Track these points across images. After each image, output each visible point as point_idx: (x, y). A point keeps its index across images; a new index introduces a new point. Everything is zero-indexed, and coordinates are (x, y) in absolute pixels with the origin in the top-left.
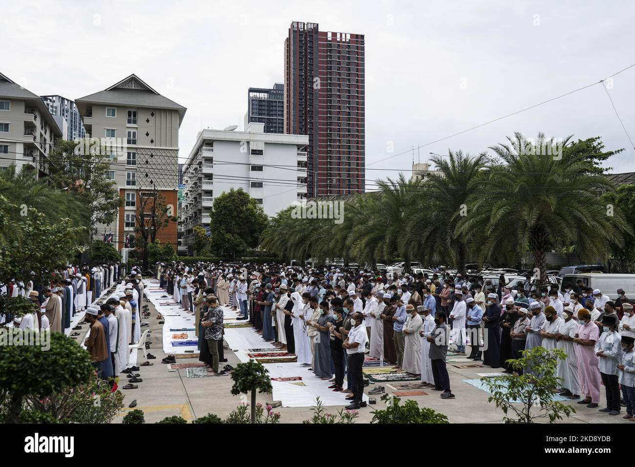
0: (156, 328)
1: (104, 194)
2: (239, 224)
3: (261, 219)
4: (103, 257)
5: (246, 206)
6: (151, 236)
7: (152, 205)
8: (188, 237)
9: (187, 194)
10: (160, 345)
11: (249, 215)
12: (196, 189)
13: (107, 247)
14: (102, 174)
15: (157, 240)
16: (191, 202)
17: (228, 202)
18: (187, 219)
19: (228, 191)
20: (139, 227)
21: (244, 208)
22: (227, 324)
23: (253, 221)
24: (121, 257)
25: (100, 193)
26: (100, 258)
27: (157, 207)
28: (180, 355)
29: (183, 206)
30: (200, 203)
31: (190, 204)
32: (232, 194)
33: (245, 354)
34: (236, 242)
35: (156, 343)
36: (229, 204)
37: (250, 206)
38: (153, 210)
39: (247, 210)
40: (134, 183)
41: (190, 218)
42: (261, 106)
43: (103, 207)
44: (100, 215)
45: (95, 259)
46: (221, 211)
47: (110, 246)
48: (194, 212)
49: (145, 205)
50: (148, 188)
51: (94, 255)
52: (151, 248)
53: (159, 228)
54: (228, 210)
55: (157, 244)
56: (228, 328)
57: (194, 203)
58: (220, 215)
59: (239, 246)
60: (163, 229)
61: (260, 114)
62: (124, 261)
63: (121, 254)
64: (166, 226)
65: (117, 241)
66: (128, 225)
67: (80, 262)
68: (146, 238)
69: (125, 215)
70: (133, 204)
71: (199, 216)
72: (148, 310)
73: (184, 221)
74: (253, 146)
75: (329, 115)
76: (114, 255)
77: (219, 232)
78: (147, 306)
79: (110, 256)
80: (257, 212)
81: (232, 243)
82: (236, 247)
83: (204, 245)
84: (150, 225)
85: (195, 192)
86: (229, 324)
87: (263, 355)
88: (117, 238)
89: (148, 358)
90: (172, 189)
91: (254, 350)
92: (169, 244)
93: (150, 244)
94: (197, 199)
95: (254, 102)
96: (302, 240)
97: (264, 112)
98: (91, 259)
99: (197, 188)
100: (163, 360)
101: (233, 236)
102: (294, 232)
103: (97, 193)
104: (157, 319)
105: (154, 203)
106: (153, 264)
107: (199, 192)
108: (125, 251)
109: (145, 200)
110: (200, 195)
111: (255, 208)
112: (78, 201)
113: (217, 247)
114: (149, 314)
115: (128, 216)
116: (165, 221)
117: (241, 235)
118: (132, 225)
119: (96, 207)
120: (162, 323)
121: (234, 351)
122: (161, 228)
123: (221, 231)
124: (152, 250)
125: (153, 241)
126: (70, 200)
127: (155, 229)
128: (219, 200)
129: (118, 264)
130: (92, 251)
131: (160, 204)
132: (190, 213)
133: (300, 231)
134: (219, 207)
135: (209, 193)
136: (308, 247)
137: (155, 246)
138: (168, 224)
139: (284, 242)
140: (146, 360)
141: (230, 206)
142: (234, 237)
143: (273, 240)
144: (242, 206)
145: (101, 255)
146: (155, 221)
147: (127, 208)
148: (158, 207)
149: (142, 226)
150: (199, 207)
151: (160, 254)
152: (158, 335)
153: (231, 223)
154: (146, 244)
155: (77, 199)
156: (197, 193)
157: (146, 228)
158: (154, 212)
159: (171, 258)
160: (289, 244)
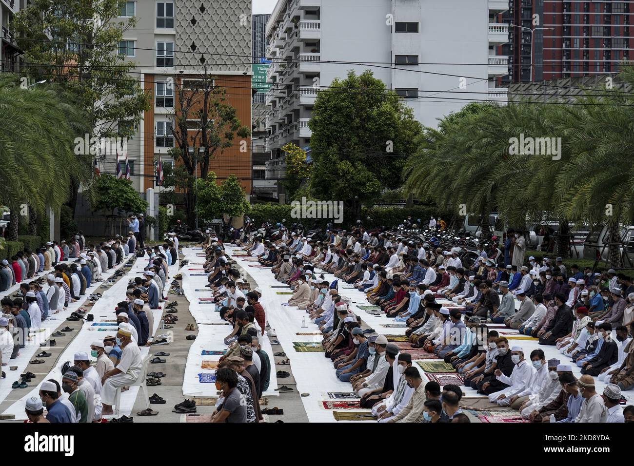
0: (179, 348)
1: (114, 86)
2: (365, 141)
3: (409, 133)
4: (115, 204)
5: (378, 107)
6: (201, 164)
7: (202, 106)
8: (277, 163)
9: (274, 78)
10: (178, 380)
11: (385, 124)
12: (288, 70)
13: (120, 187)
14: (110, 49)
15: (211, 173)
16: (282, 95)
17: (343, 100)
18: (274, 127)
19: (343, 78)
20: (179, 149)
21: (375, 112)
22: (306, 344)
24: (146, 205)
25: (106, 84)
26: (108, 207)
27: (210, 111)
28: (207, 398)
29: (268, 101)
30: (297, 97)
31: (280, 98)
32: (351, 83)
33: (319, 402)
34: (359, 177)
35: (172, 376)
36: (345, 104)
37: (386, 106)
38: (203, 114)
39: (380, 114)
40: (169, 63)
41: (281, 125)
43: (113, 111)
44: (107, 127)
45: (100, 209)
46: (330, 117)
47: (126, 185)
48: (287, 115)
49: (188, 105)
50: (195, 72)
51: (97, 201)
52: (200, 189)
53: (215, 149)
54: (343, 116)
55: (211, 180)
56: (305, 351)
57: (285, 95)
58: (328, 125)
59: (364, 184)
60: (222, 153)
62: (152, 213)
63: (145, 199)
64: (228, 145)
65: (142, 173)
66: (160, 143)
67: (74, 213)
68: (191, 170)
69: (156, 124)
70: (169, 102)
71: (295, 123)
72: (176, 312)
73: (270, 131)
76: (132, 201)
77: (326, 158)
78: (176, 304)
79: (125, 204)
80: (399, 118)
81: (352, 178)
82: (358, 187)
83: (302, 181)
84: (197, 145)
85: (287, 76)
86: (308, 343)
87: (349, 405)
88: (142, 167)
89: (151, 403)
90: (241, 73)
91: (337, 395)
92: (233, 180)
93: (198, 181)
94: (292, 89)
96: (481, 176)
98: (93, 210)
99: (291, 68)
100: (176, 407)
101: (353, 165)
102: (465, 160)
103: (101, 85)
104: (186, 329)
105: (206, 102)
106: (203, 217)
107: (295, 75)
108: (153, 194)
109: (189, 96)
110: (296, 81)
111: (397, 110)
112: (67, 103)
114: (174, 320)
115: (160, 125)
116: (226, 137)
117: (368, 163)
118: (169, 143)
119: (99, 111)
120: (191, 338)
121: (303, 395)
122: (219, 149)
123: (331, 156)
124: (203, 192)
125: (204, 175)
126: (50, 104)
127: (206, 152)
128: (326, 95)
129: (139, 218)
130: (93, 194)
131: (216, 105)
132: (280, 116)
133: (476, 160)
134: (326, 108)
136: (489, 191)
137: (208, 186)
138: (230, 142)
139: (447, 180)
140: (147, 405)
141: (347, 107)
142: (356, 168)
143: (428, 174)
144: (371, 106)
145: (110, 201)
146: (208, 137)
147: (158, 110)
148: (213, 109)
149: (184, 146)
150: (295, 106)
151: (217, 200)
152: (179, 361)
153: (349, 140)
154: (192, 180)
155: (64, 99)
156: (291, 78)
157: (191, 151)
158: (204, 118)
159: (236, 208)
160: (454, 185)
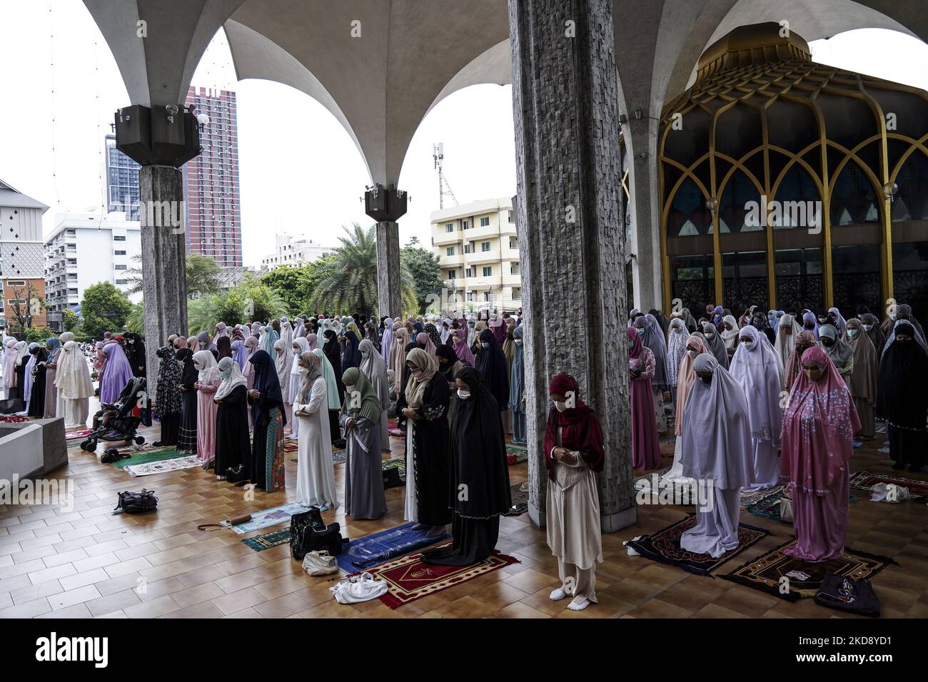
2: (108, 309)
3: (127, 305)
5: (113, 295)
17: (97, 293)
19: (96, 284)
20: (16, 316)
21: (111, 297)
23: (120, 306)
30: (65, 284)
32: (99, 286)
34: (105, 324)
37: (116, 295)
39: (114, 298)
42: (122, 160)
46: (91, 300)
50: (15, 278)
54: (97, 299)
58: (90, 304)
61: (120, 164)
68: (23, 324)
74: (115, 233)
75: (199, 162)
81: (102, 324)
83: (74, 325)
90: (39, 278)
93: (28, 329)
94: (60, 280)
95: (112, 151)
97: (125, 162)
101: (103, 319)
107: (63, 274)
113: (88, 328)
117: (109, 318)
123: (92, 316)
124: (31, 334)
128: (86, 295)
134: (89, 297)
135: (75, 290)
137: (33, 331)
141: (98, 296)
144: (109, 295)
149: (19, 314)
150: (64, 288)
153: (100, 309)
154: (23, 329)
156: (60, 274)
157: (24, 317)
